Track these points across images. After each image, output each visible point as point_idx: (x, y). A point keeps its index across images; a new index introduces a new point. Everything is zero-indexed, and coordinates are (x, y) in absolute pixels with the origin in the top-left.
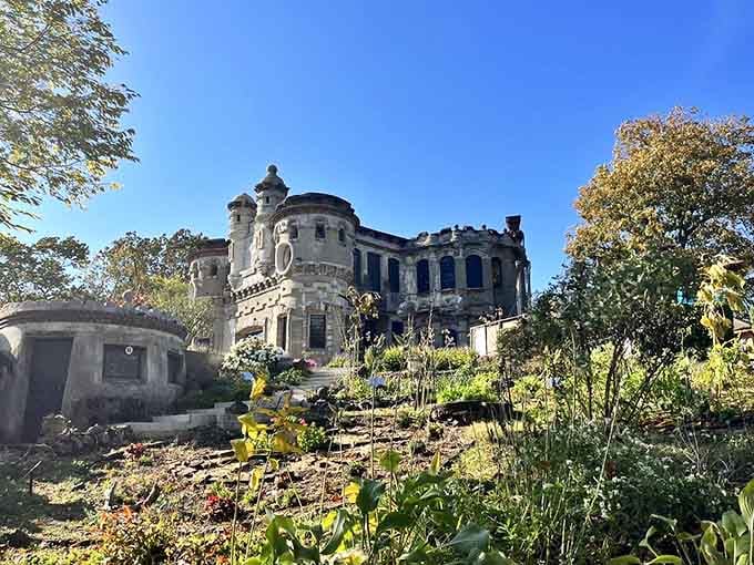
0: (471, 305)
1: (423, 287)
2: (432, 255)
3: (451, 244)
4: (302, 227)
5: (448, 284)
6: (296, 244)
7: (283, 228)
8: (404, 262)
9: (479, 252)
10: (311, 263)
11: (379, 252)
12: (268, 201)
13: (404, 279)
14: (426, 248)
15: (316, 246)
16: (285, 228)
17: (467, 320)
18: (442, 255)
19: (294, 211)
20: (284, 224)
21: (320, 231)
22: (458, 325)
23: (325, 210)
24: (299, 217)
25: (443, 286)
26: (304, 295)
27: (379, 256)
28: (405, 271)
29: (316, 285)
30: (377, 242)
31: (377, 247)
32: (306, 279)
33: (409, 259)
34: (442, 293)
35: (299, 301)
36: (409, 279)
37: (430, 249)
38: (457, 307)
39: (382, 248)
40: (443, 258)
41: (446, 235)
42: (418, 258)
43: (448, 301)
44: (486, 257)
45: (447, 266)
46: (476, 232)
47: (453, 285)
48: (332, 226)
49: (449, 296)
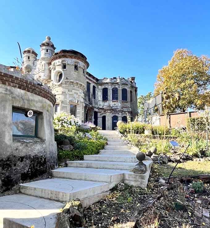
0: (124, 107)
1: (105, 98)
2: (110, 86)
3: (117, 83)
4: (69, 64)
5: (115, 98)
6: (65, 72)
7: (58, 64)
8: (98, 87)
9: (126, 87)
10: (72, 81)
11: (90, 82)
12: (47, 51)
13: (97, 94)
14: (107, 83)
15: (74, 74)
16: (60, 63)
17: (122, 112)
18: (113, 87)
19: (65, 56)
20: (59, 62)
21: (76, 67)
22: (119, 114)
23: (78, 58)
24: (67, 59)
25: (113, 99)
26: (68, 95)
27: (90, 84)
28: (98, 91)
29: (73, 91)
30: (90, 78)
31: (90, 80)
32: (69, 88)
33: (100, 87)
34: (113, 101)
35: (65, 98)
36: (99, 95)
37: (109, 84)
38: (119, 107)
39: (91, 81)
40: (113, 88)
41: (115, 79)
42: (103, 87)
43: (115, 104)
44: (129, 90)
45: (115, 91)
46: (125, 80)
47: (117, 99)
48: (81, 66)
49: (115, 103)
